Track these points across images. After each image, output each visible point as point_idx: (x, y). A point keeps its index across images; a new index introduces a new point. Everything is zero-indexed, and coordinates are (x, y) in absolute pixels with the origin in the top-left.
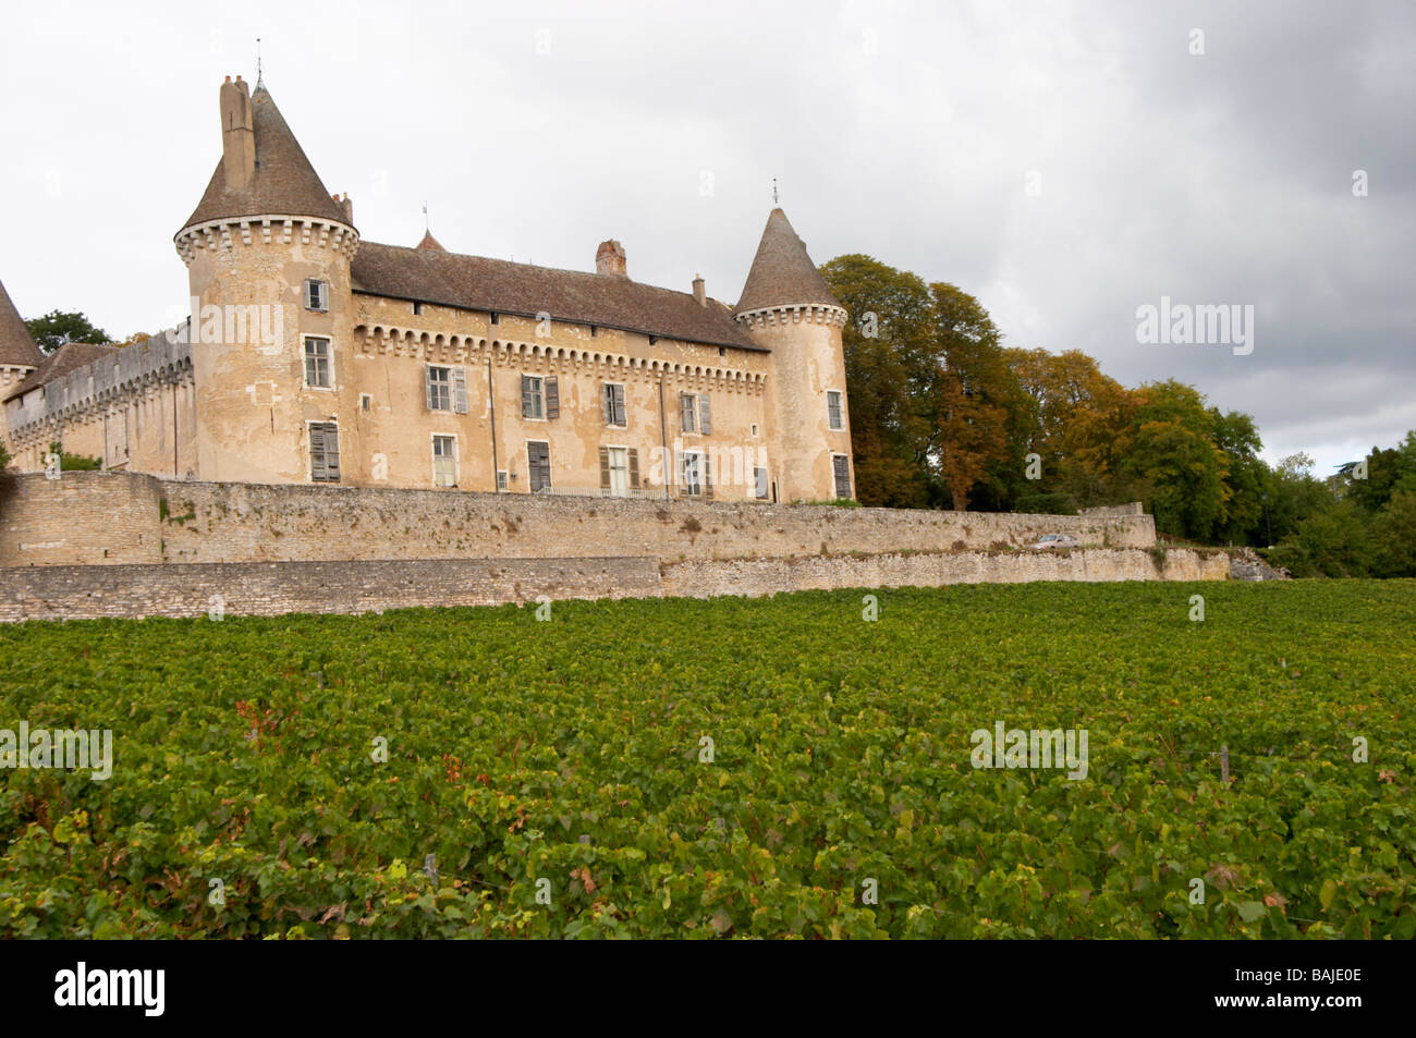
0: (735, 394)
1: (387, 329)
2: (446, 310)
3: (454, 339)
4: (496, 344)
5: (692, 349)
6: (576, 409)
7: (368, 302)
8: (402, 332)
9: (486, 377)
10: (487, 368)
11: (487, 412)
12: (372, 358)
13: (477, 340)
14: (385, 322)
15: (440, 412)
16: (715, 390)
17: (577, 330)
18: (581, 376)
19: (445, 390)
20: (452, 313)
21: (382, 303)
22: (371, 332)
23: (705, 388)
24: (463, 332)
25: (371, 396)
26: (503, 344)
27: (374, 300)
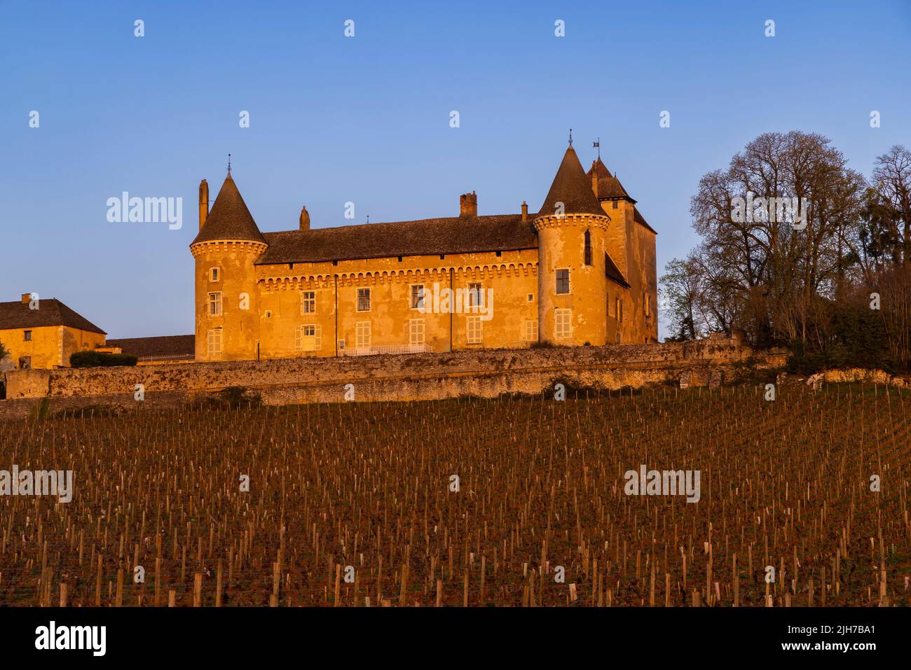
0: (514, 278)
1: (275, 279)
2: (306, 264)
3: (311, 278)
4: (336, 276)
5: (473, 256)
6: (389, 302)
7: (265, 268)
8: (283, 279)
9: (334, 292)
10: (335, 288)
11: (334, 311)
12: (272, 293)
13: (324, 276)
14: (274, 276)
15: (309, 313)
16: (496, 277)
17: (388, 260)
18: (393, 284)
19: (312, 303)
20: (310, 265)
21: (272, 267)
22: (267, 282)
23: (487, 277)
24: (316, 273)
25: (271, 311)
26: (340, 275)
27: (268, 266)
